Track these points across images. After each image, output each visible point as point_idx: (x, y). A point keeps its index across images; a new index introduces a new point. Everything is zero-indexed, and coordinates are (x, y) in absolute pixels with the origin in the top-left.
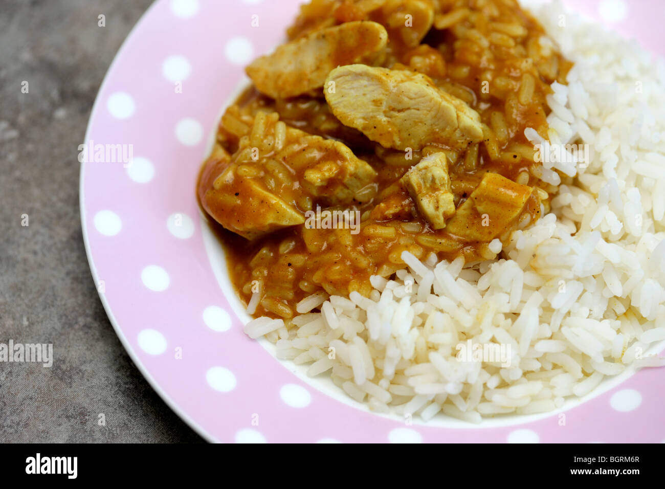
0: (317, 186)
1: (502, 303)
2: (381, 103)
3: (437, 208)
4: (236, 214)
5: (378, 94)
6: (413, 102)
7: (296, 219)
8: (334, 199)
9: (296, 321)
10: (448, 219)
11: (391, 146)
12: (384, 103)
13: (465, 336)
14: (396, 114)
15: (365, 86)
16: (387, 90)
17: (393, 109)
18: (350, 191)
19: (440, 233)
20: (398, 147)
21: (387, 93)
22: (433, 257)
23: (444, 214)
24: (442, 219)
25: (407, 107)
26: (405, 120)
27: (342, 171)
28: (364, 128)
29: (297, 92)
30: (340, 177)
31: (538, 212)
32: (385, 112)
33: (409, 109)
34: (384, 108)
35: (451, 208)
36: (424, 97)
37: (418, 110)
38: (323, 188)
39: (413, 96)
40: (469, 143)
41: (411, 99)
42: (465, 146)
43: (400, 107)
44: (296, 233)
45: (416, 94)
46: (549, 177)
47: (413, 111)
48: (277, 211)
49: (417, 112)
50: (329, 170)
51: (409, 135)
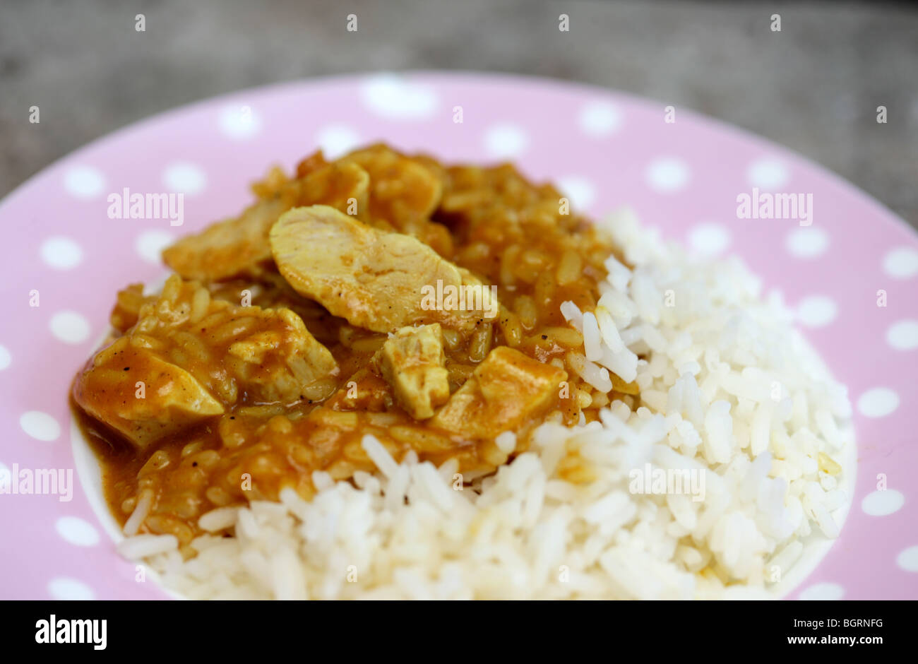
0: (246, 362)
1: (511, 514)
2: (352, 261)
3: (422, 384)
4: (122, 394)
5: (349, 248)
6: (399, 261)
7: (211, 406)
8: (271, 389)
9: (198, 543)
10: (438, 404)
11: (362, 323)
12: (356, 260)
13: (449, 557)
14: (371, 277)
15: (331, 238)
16: (362, 243)
17: (369, 271)
18: (295, 381)
19: (424, 424)
20: (373, 324)
21: (360, 247)
22: (412, 456)
23: (433, 394)
24: (427, 400)
25: (388, 268)
26: (386, 286)
27: (285, 346)
28: (323, 297)
29: (232, 270)
30: (281, 353)
31: (575, 414)
32: (356, 275)
33: (391, 270)
34: (356, 267)
35: (444, 389)
36: (415, 254)
37: (406, 272)
38: (256, 369)
39: (399, 252)
40: (478, 323)
41: (397, 256)
42: (472, 326)
43: (380, 268)
44: (210, 431)
45: (403, 250)
46: (594, 374)
47: (398, 273)
48: (183, 386)
49: (403, 275)
50: (267, 342)
51: (390, 307)
